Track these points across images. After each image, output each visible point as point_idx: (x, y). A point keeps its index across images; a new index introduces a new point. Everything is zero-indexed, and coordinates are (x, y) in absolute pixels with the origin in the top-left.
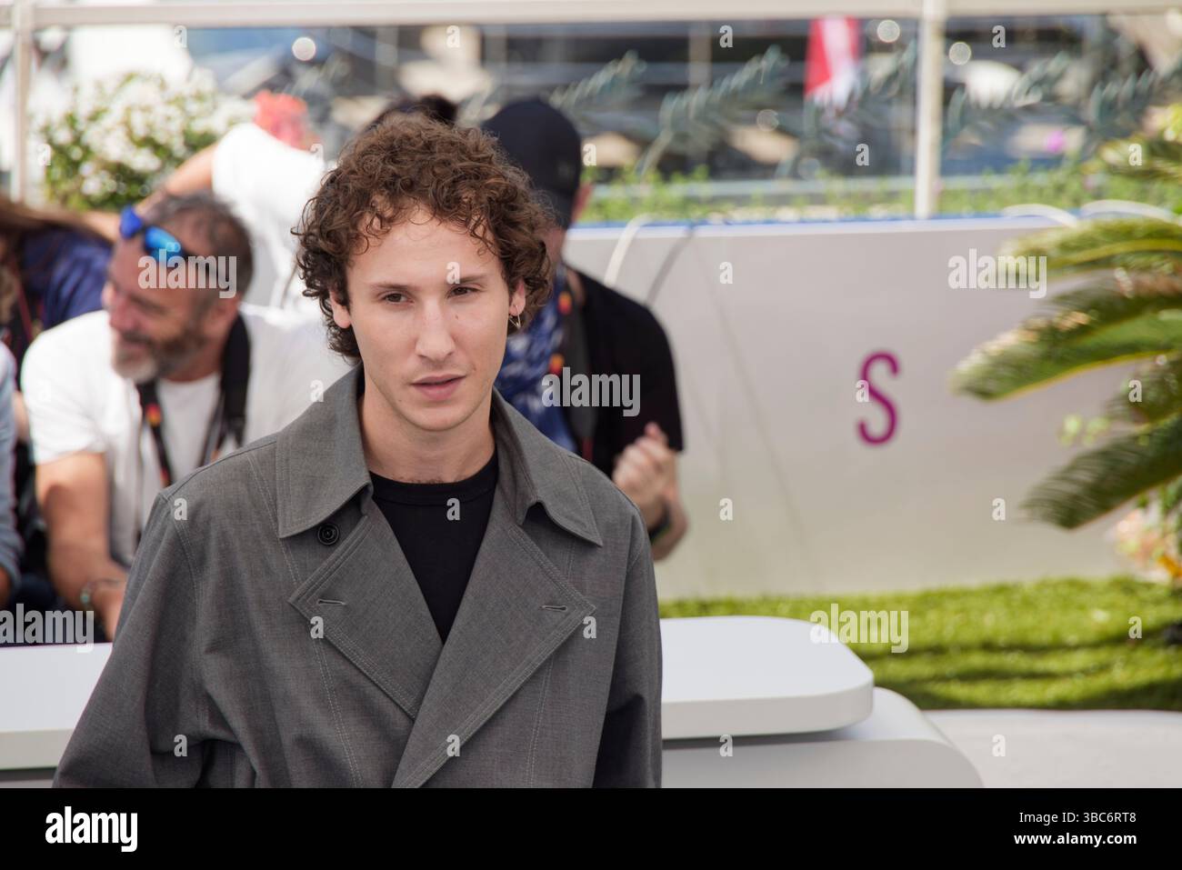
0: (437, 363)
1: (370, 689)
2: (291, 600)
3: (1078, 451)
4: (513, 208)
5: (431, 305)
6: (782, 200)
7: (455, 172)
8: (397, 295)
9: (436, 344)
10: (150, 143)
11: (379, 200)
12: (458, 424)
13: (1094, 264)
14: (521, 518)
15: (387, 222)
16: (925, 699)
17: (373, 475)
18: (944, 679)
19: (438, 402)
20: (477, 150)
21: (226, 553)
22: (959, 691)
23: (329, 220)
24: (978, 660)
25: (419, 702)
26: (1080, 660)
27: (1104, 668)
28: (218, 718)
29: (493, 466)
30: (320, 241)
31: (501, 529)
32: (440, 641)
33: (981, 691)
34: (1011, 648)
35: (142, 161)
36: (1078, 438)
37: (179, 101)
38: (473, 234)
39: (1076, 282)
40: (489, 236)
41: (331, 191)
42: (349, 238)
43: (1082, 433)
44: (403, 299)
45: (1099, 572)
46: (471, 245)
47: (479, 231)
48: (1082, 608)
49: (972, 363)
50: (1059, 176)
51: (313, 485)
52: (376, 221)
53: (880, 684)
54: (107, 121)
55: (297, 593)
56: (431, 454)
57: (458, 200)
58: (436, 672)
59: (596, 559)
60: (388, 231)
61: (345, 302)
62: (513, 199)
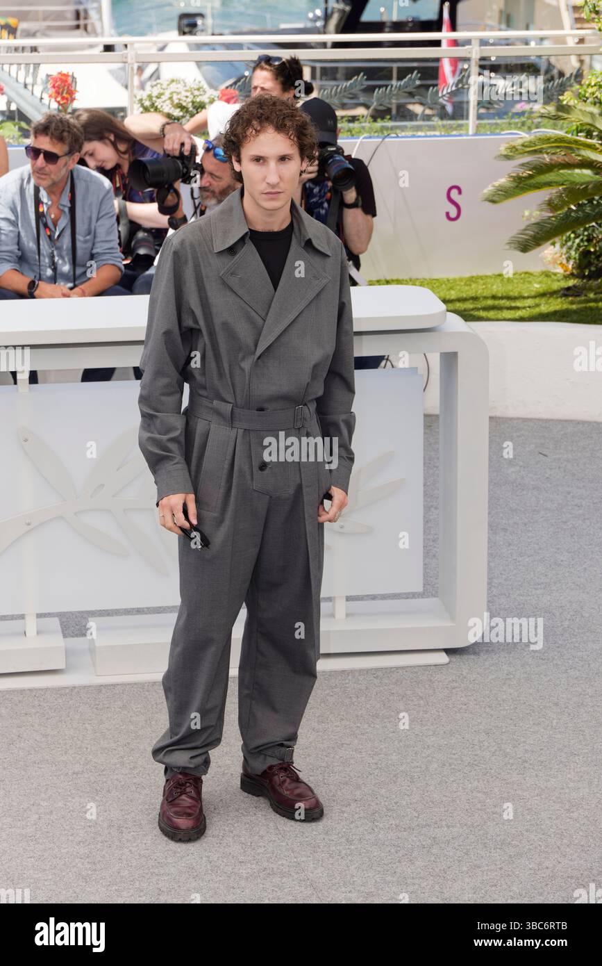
0: (273, 186)
1: (249, 309)
2: (221, 275)
3: (528, 223)
4: (305, 129)
5: (272, 164)
6: (418, 128)
7: (284, 114)
8: (258, 159)
9: (273, 179)
10: (182, 107)
11: (255, 123)
12: (280, 208)
13: (535, 152)
14: (303, 244)
15: (258, 132)
16: (467, 316)
17: (250, 229)
18: (478, 309)
19: (272, 199)
20: (292, 106)
21: (195, 259)
22: (483, 314)
23: (235, 130)
24: (490, 302)
25: (267, 314)
26: (529, 302)
27: (538, 305)
28: (196, 321)
29: (291, 225)
30: (232, 137)
31: (295, 247)
32: (274, 291)
33: (491, 314)
34: (502, 298)
35: (177, 113)
36: (528, 219)
37: (191, 90)
38: (290, 138)
39: (527, 159)
40: (295, 139)
41: (236, 118)
42: (243, 137)
43: (530, 216)
44: (261, 161)
45: (536, 269)
46: (288, 142)
47: (292, 137)
48: (530, 282)
49: (488, 190)
50: (523, 119)
51: (226, 233)
52: (254, 131)
53: (448, 311)
54: (164, 98)
55: (222, 273)
56: (270, 220)
57: (285, 125)
58: (273, 303)
59: (329, 261)
60: (258, 136)
61: (239, 161)
62: (305, 125)
